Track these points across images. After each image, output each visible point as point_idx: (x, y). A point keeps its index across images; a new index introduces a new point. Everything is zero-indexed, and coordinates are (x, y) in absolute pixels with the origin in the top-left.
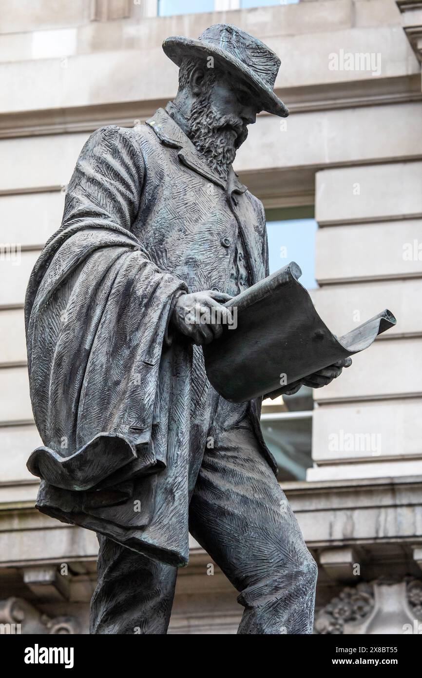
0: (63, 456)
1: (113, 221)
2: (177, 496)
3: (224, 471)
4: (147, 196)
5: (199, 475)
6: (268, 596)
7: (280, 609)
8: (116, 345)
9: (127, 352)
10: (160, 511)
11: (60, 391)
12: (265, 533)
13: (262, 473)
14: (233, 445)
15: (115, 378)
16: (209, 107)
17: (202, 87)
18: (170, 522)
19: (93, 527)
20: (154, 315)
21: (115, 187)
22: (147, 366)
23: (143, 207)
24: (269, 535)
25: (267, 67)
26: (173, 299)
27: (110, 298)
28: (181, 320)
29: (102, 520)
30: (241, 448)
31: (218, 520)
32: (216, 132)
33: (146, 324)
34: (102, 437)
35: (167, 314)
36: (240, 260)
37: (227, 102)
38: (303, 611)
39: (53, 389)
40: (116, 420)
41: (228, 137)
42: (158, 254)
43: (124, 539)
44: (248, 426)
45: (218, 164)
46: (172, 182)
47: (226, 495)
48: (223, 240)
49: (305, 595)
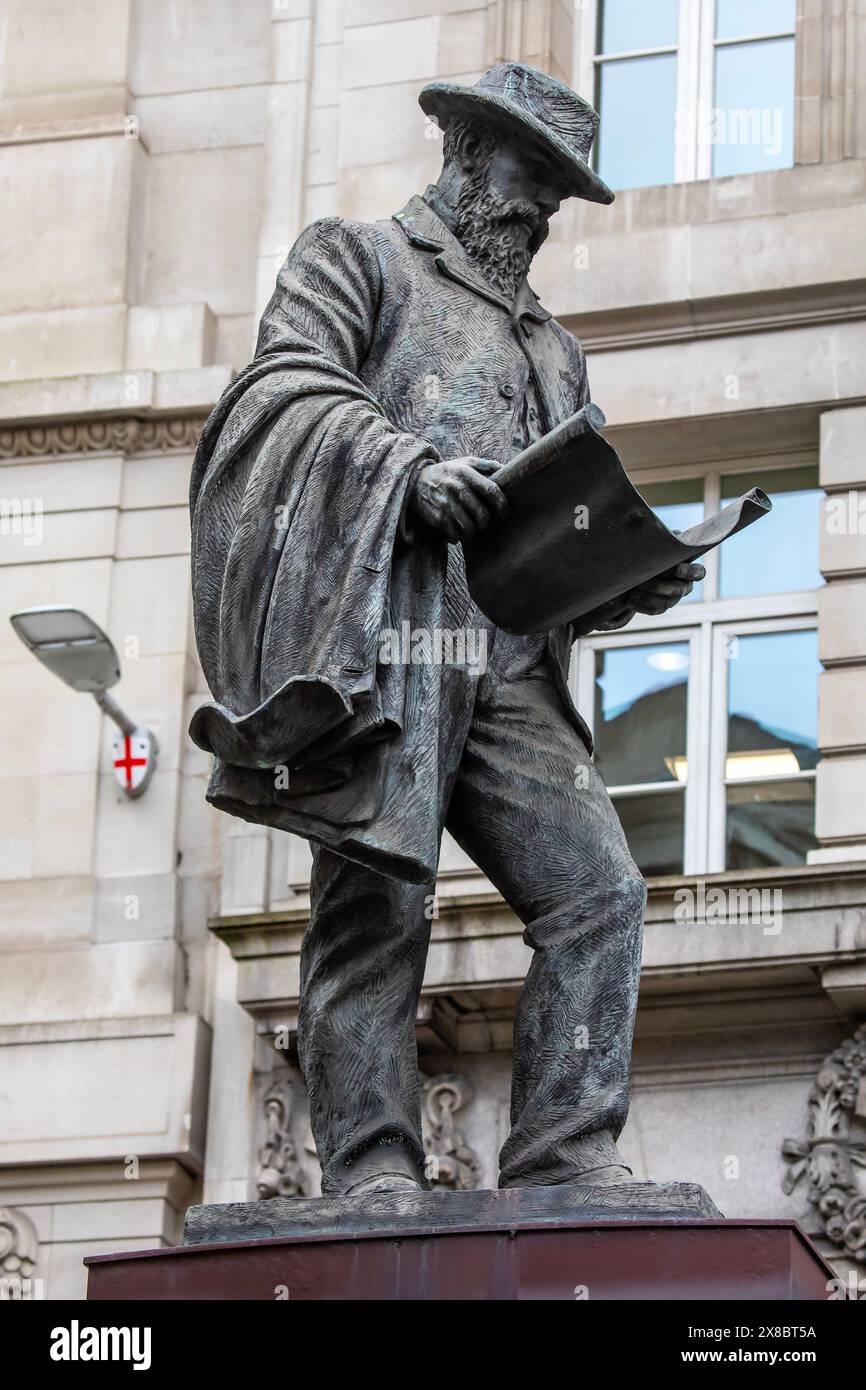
0: (239, 714)
1: (326, 356)
2: (418, 775)
3: (503, 744)
4: (384, 321)
5: (465, 749)
6: (567, 931)
7: (587, 950)
8: (323, 542)
9: (339, 554)
10: (392, 799)
11: (236, 615)
12: (563, 835)
13: (564, 745)
14: (519, 703)
15: (321, 594)
16: (486, 188)
17: (476, 157)
18: (407, 816)
19: (292, 826)
20: (381, 495)
21: (332, 308)
22: (370, 573)
23: (378, 338)
24: (568, 836)
25: (577, 125)
26: (413, 471)
27: (312, 471)
28: (424, 502)
29: (305, 815)
30: (532, 709)
31: (494, 819)
32: (497, 225)
33: (369, 509)
34: (296, 683)
35: (403, 494)
36: (532, 419)
37: (514, 179)
38: (621, 952)
39: (225, 612)
40: (320, 658)
41: (517, 234)
42: (398, 409)
43: (336, 843)
44: (546, 677)
45: (500, 274)
46: (424, 300)
47: (506, 780)
48: (503, 388)
49: (626, 928)
